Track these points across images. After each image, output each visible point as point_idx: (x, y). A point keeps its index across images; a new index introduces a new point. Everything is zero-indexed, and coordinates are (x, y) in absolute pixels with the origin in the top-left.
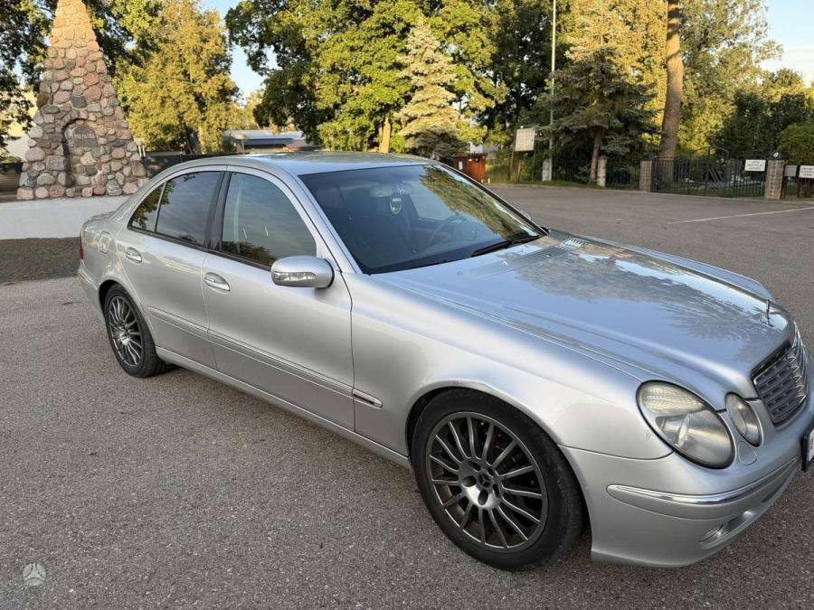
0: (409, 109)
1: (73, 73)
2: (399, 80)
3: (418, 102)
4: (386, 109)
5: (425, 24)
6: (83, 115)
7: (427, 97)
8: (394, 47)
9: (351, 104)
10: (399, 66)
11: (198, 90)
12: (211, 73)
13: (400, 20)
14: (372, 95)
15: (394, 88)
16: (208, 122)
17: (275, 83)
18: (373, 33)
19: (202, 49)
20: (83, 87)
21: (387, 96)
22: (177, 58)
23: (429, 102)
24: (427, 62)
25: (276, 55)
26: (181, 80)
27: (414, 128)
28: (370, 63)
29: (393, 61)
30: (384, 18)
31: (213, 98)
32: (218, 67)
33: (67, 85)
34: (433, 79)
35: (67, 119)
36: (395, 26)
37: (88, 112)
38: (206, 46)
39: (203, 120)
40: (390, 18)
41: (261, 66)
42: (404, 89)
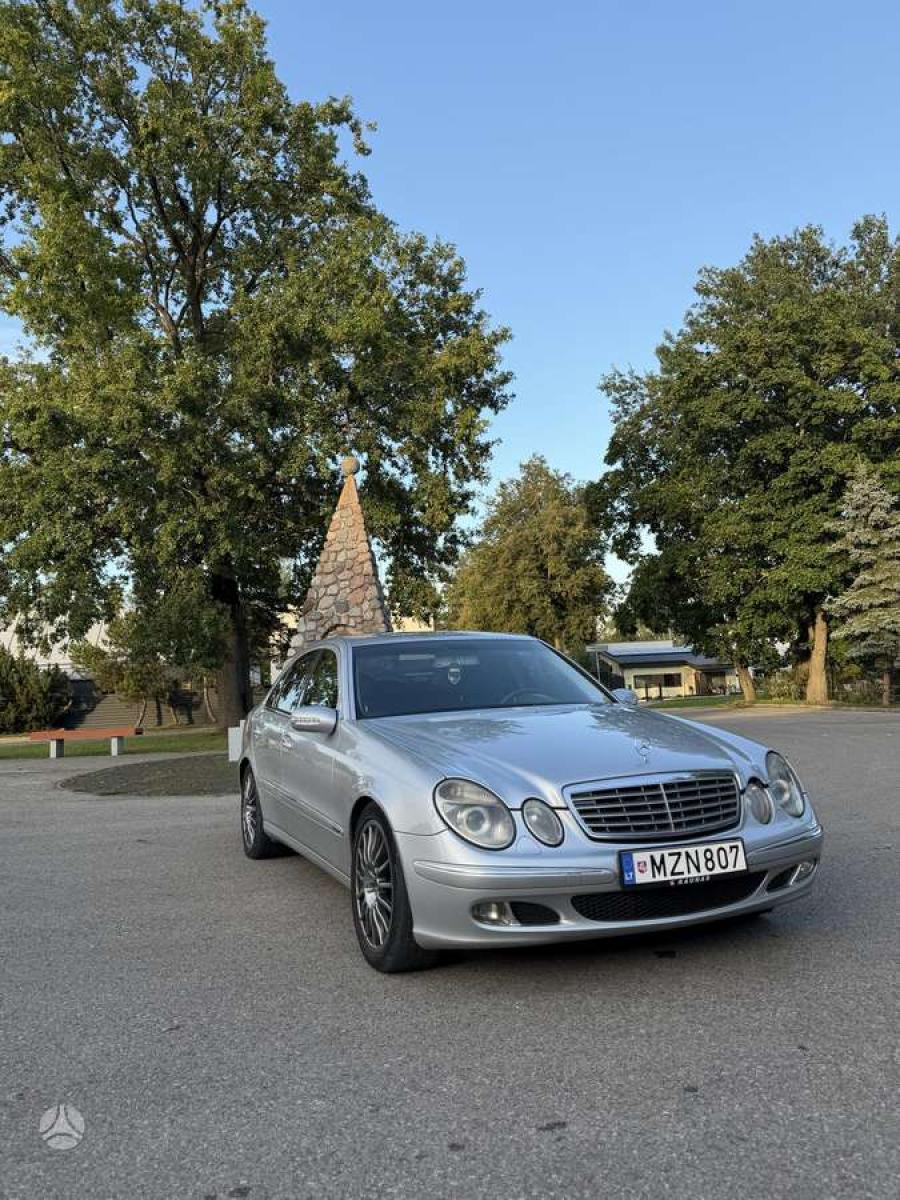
0: (849, 599)
1: (340, 577)
2: (831, 556)
3: (861, 586)
4: (812, 600)
5: (869, 475)
6: (343, 622)
7: (878, 577)
8: (824, 510)
9: (758, 595)
10: (831, 537)
11: (557, 588)
12: (576, 564)
13: (829, 471)
14: (786, 581)
15: (823, 568)
16: (568, 632)
17: (647, 572)
18: (790, 494)
19: (565, 535)
20: (348, 590)
21: (809, 580)
22: (532, 550)
23: (883, 586)
24: (876, 527)
25: (653, 536)
26: (534, 578)
27: (856, 626)
28: (785, 536)
29: (822, 530)
30: (804, 472)
31: (576, 599)
32: (588, 558)
33: (333, 589)
34: (888, 551)
35: (327, 626)
36: (823, 481)
37: (349, 617)
38: (572, 531)
39: (561, 629)
40: (813, 471)
41: (632, 552)
42: (839, 569)
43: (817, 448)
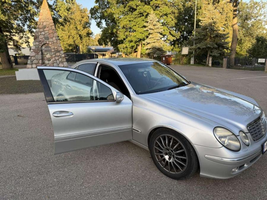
0: (147, 40)
1: (45, 29)
2: (145, 31)
3: (150, 38)
4: (140, 40)
5: (154, 13)
6: (48, 43)
7: (154, 36)
8: (143, 20)
9: (129, 39)
10: (145, 27)
11: (80, 33)
12: (84, 28)
13: (145, 12)
14: (136, 36)
15: (143, 33)
16: (83, 44)
17: (105, 31)
18: (137, 16)
19: (82, 20)
20: (48, 34)
21: (141, 36)
22: (74, 23)
23: (154, 38)
24: (154, 25)
25: (105, 22)
26: (75, 30)
27: (149, 46)
28: (135, 25)
29: (143, 25)
30: (140, 11)
31: (85, 36)
32: (87, 26)
33: (43, 33)
34: (155, 31)
35: (42, 44)
36: (144, 14)
37: (49, 41)
38: (83, 19)
39: (81, 43)
40: (142, 11)
41: (101, 26)
42: (146, 34)
43: (144, 6)
